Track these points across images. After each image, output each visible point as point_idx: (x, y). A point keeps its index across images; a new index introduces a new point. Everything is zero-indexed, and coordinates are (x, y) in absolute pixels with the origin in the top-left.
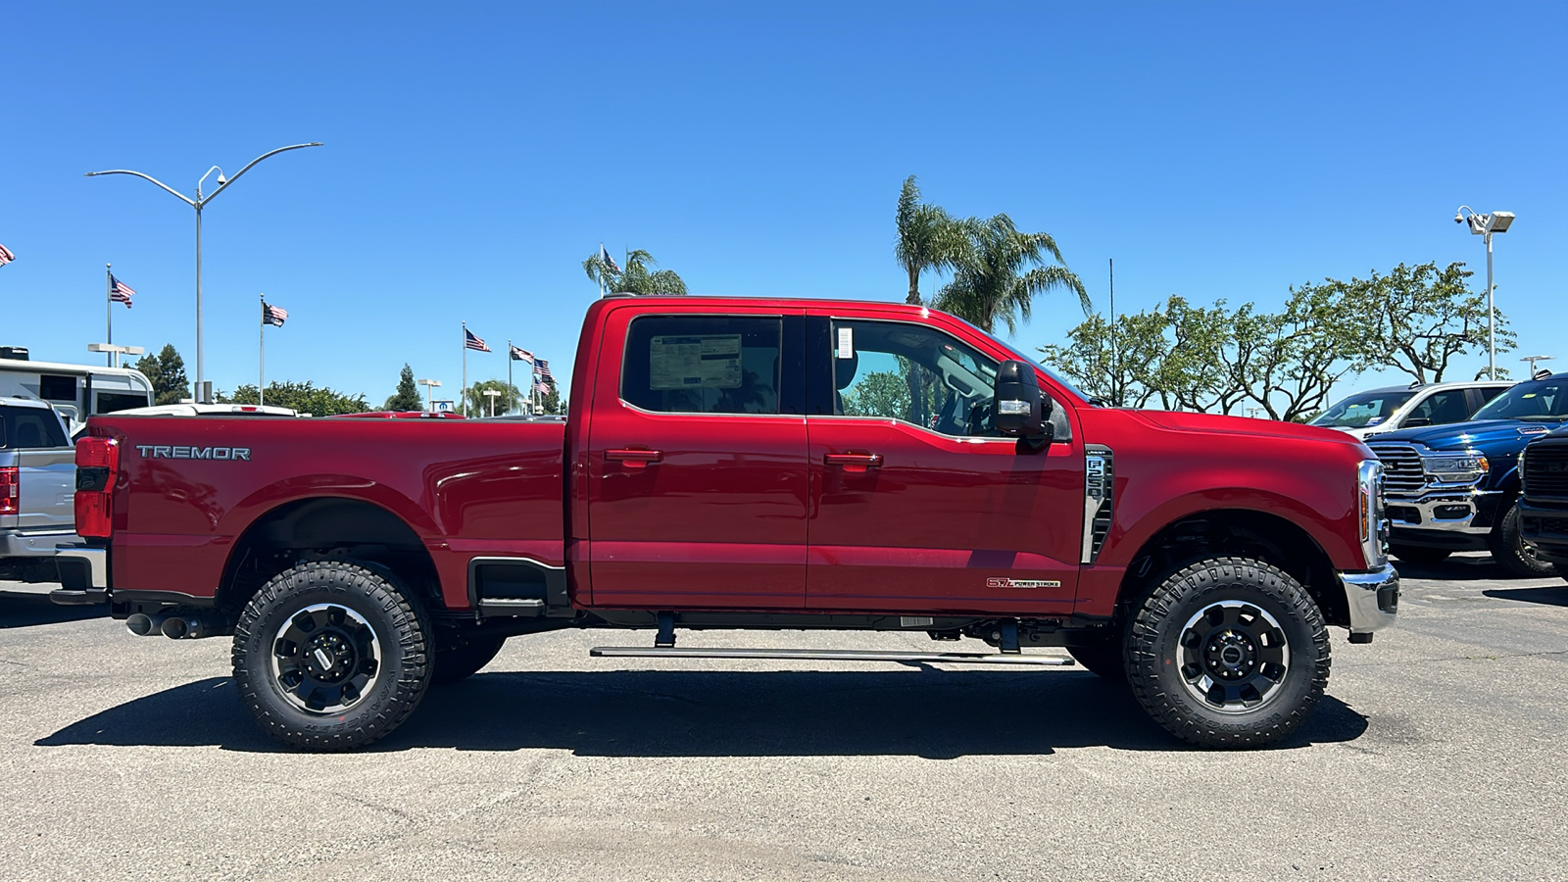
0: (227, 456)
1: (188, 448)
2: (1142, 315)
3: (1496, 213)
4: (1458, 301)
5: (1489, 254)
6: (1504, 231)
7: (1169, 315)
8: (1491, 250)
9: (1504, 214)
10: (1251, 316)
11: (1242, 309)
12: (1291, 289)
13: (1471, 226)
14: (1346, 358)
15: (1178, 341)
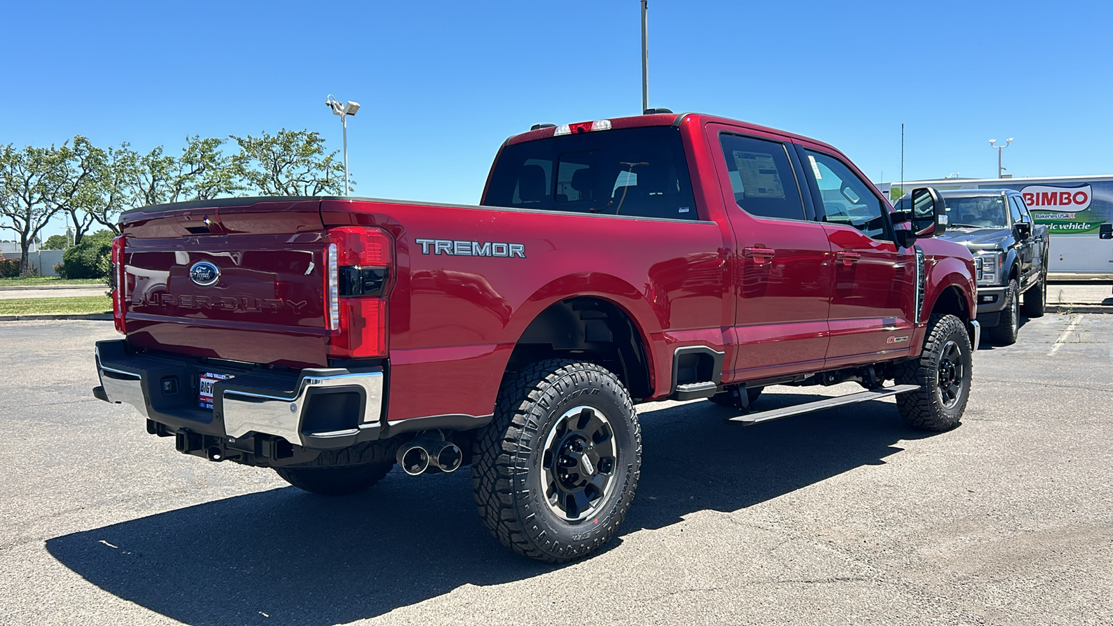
0: (505, 253)
1: (469, 243)
2: (52, 149)
3: (350, 102)
4: (318, 158)
5: (344, 129)
6: (353, 115)
7: (76, 151)
8: (345, 126)
9: (355, 104)
10: (162, 157)
11: (154, 151)
12: (187, 139)
13: (333, 108)
14: (229, 192)
15: (83, 172)
